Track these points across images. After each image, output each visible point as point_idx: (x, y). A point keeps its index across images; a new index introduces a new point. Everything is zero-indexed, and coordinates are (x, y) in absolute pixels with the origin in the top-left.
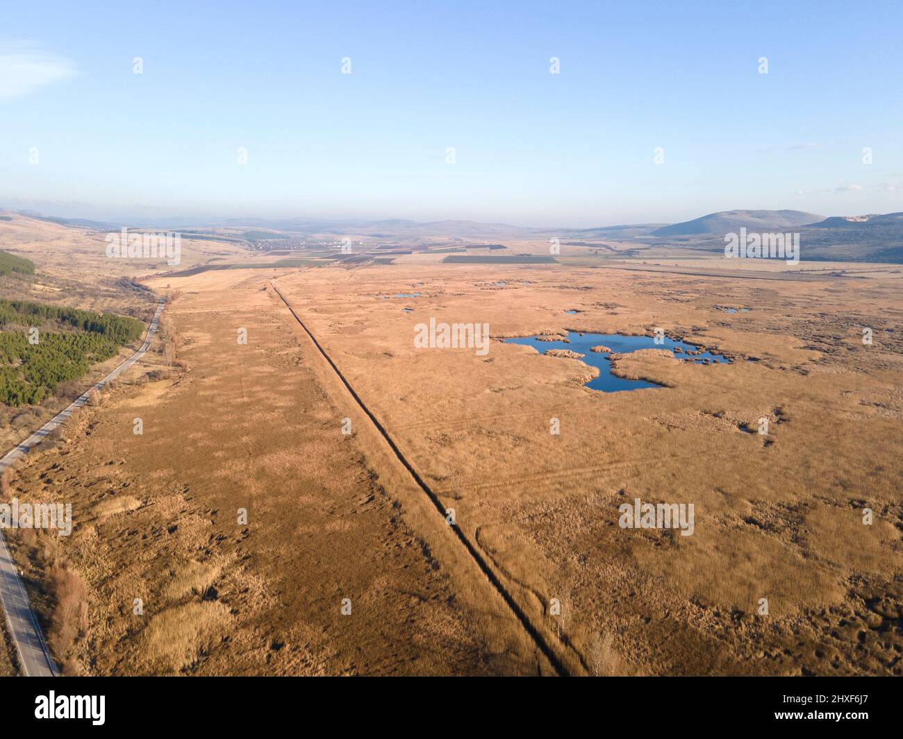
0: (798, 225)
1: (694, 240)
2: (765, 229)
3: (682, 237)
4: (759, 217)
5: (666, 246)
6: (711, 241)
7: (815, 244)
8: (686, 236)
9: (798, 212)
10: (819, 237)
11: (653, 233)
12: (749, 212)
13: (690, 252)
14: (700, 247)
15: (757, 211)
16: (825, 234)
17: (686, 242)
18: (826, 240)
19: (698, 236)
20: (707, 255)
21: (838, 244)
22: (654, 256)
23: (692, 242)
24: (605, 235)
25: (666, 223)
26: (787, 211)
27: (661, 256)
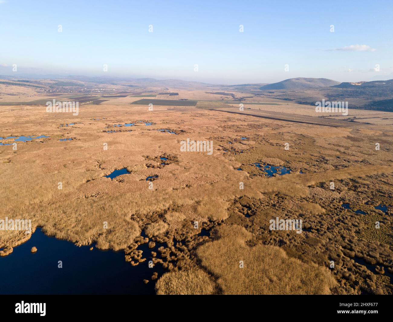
0: (328, 86)
1: (277, 93)
2: (312, 88)
3: (271, 91)
4: (310, 82)
5: (261, 96)
6: (284, 93)
7: (336, 97)
8: (273, 91)
9: (328, 80)
10: (338, 93)
11: (261, 88)
12: (305, 79)
13: (273, 100)
14: (278, 97)
15: (309, 78)
16: (341, 91)
17: (272, 94)
18: (342, 95)
19: (279, 90)
20: (281, 102)
21: (348, 97)
22: (253, 102)
23: (275, 94)
24: (237, 89)
25: (266, 83)
26: (322, 79)
27: (256, 102)
